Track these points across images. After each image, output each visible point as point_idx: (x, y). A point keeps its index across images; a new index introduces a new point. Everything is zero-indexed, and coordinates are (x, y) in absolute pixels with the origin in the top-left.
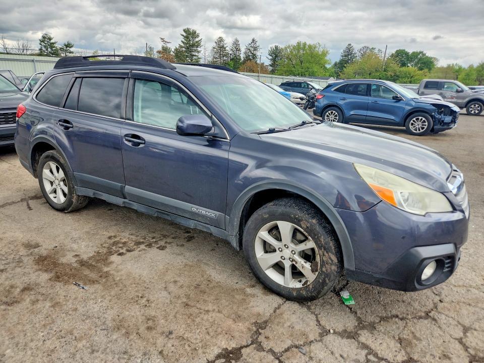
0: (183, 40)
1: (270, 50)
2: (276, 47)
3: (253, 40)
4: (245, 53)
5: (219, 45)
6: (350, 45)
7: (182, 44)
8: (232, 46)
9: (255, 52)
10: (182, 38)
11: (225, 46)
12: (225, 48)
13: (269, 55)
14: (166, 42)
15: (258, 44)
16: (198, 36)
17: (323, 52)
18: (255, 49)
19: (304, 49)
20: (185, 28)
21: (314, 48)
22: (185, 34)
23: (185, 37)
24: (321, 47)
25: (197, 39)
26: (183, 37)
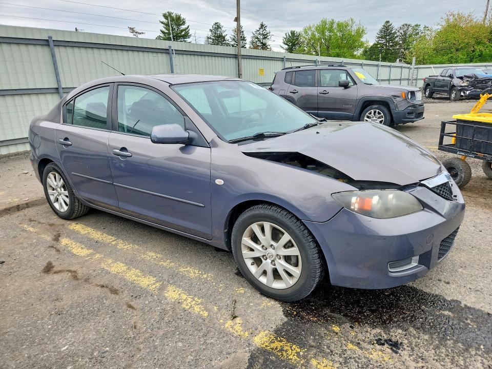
0: (164, 30)
1: (285, 37)
2: (293, 33)
3: (262, 26)
4: (252, 43)
5: (216, 33)
6: (387, 22)
7: (162, 35)
8: (233, 34)
9: (264, 41)
10: (162, 27)
11: (223, 35)
12: (224, 37)
13: (285, 44)
14: (136, 33)
15: (268, 30)
16: (184, 23)
17: (358, 31)
18: (265, 36)
19: (331, 30)
20: (164, 12)
21: (346, 26)
22: (165, 21)
23: (166, 25)
24: (354, 25)
25: (183, 27)
26: (163, 25)
